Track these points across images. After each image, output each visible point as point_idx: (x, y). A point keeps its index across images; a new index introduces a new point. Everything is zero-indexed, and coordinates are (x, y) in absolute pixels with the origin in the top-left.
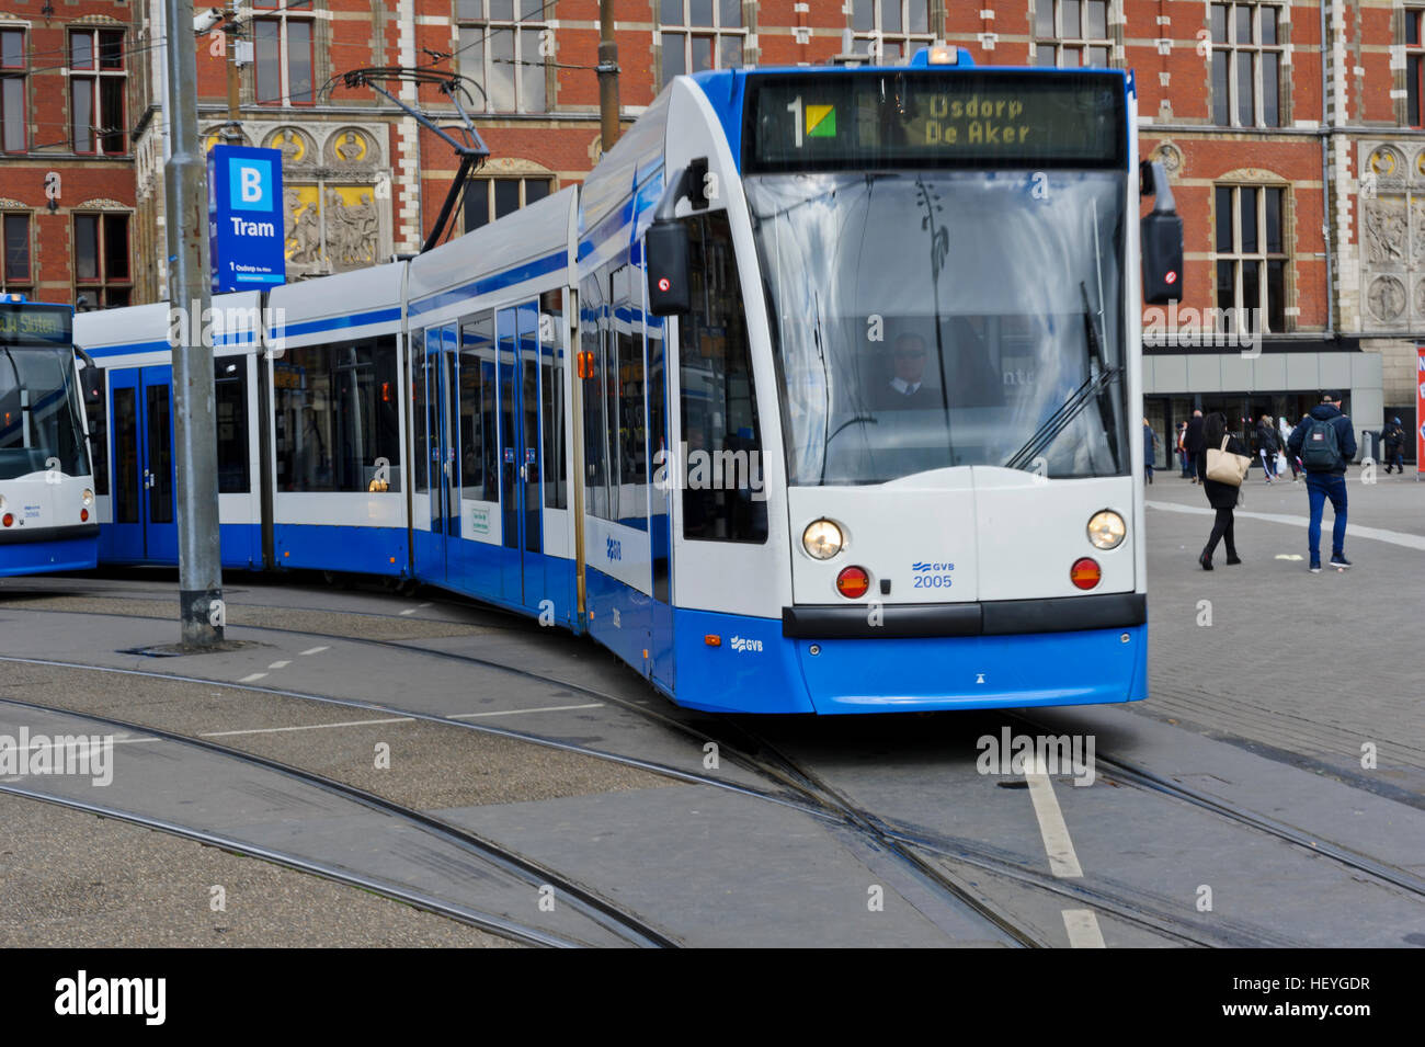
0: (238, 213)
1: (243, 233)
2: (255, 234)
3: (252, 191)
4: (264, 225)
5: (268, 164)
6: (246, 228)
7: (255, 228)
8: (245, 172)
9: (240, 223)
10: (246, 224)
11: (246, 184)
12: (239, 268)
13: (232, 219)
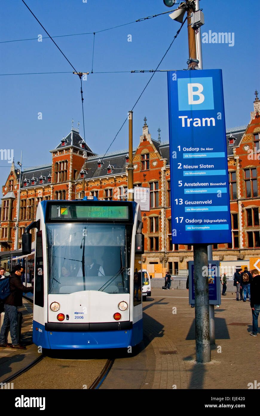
0: (183, 113)
1: (189, 125)
2: (199, 125)
3: (196, 98)
4: (207, 119)
5: (209, 80)
6: (192, 123)
7: (199, 122)
8: (190, 86)
9: (186, 120)
10: (191, 119)
11: (191, 94)
12: (185, 149)
13: (180, 117)
